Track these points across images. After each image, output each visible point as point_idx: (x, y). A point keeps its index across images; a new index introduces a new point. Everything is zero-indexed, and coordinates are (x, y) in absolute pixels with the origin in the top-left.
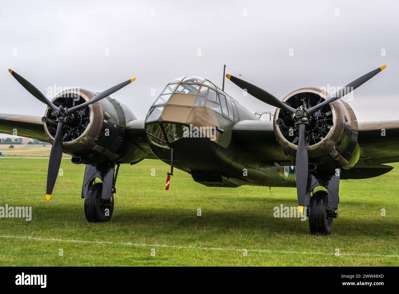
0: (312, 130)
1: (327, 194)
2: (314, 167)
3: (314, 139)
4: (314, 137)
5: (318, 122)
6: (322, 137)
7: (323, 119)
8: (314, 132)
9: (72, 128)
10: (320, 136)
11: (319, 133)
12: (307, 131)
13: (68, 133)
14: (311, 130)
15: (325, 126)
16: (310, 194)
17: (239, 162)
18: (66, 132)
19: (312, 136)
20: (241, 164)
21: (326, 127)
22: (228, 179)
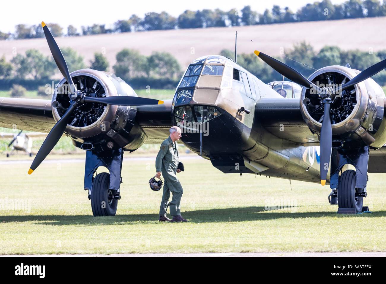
0: (338, 108)
1: (356, 173)
2: (341, 144)
3: (340, 117)
4: (339, 115)
5: (343, 100)
6: (347, 115)
7: (348, 98)
8: (340, 110)
9: (84, 112)
10: (346, 114)
11: (345, 111)
12: (333, 109)
13: (77, 117)
14: (336, 108)
15: (350, 104)
16: (338, 173)
17: (262, 144)
18: (75, 117)
19: (337, 114)
20: (264, 145)
21: (352, 105)
22: (249, 163)
